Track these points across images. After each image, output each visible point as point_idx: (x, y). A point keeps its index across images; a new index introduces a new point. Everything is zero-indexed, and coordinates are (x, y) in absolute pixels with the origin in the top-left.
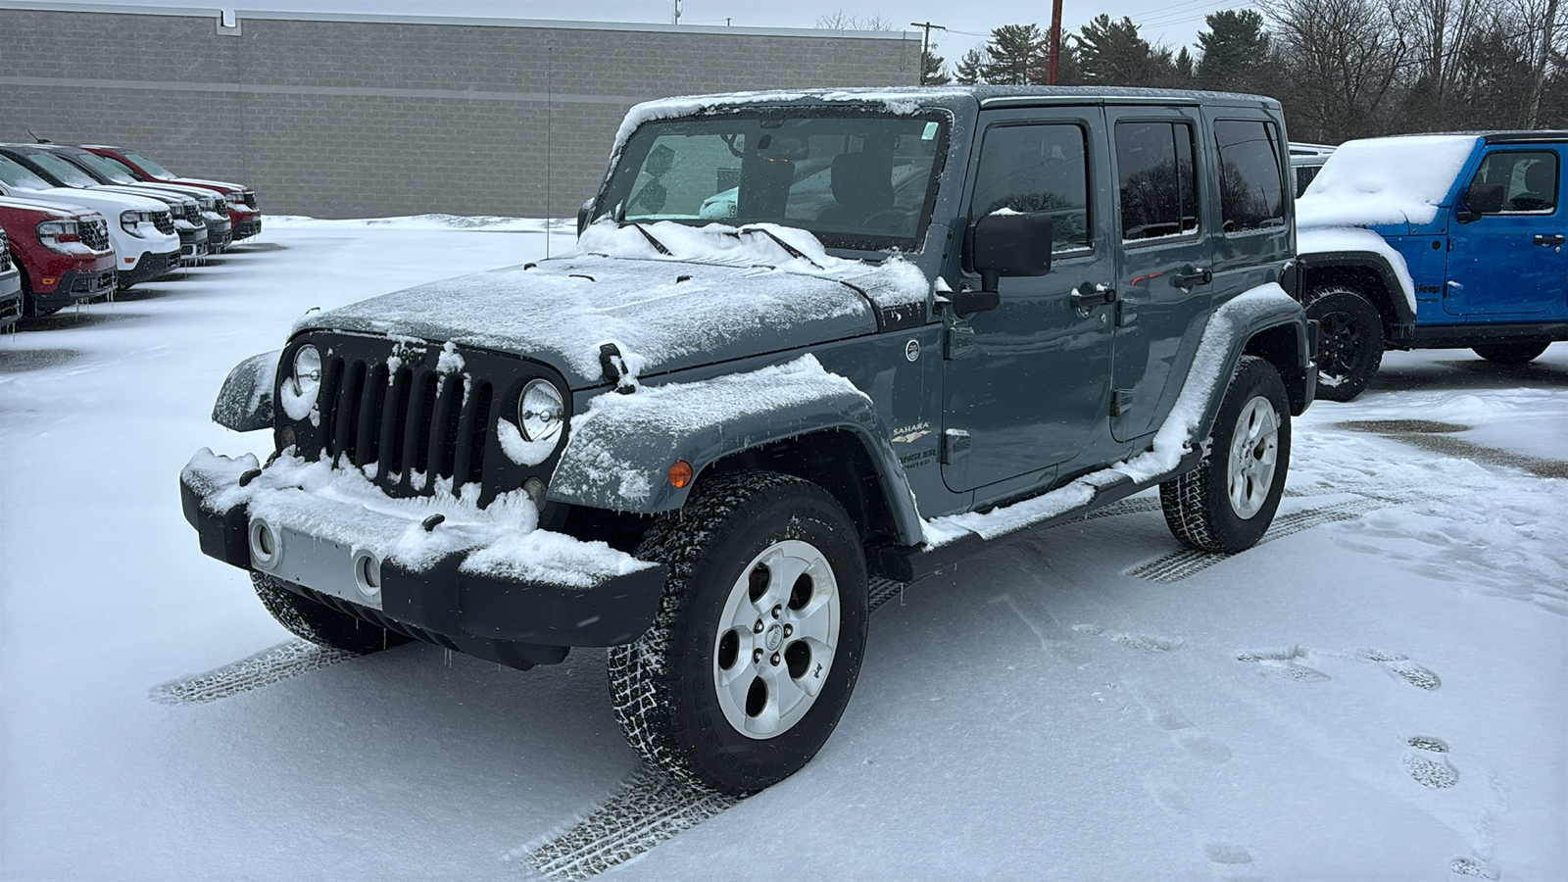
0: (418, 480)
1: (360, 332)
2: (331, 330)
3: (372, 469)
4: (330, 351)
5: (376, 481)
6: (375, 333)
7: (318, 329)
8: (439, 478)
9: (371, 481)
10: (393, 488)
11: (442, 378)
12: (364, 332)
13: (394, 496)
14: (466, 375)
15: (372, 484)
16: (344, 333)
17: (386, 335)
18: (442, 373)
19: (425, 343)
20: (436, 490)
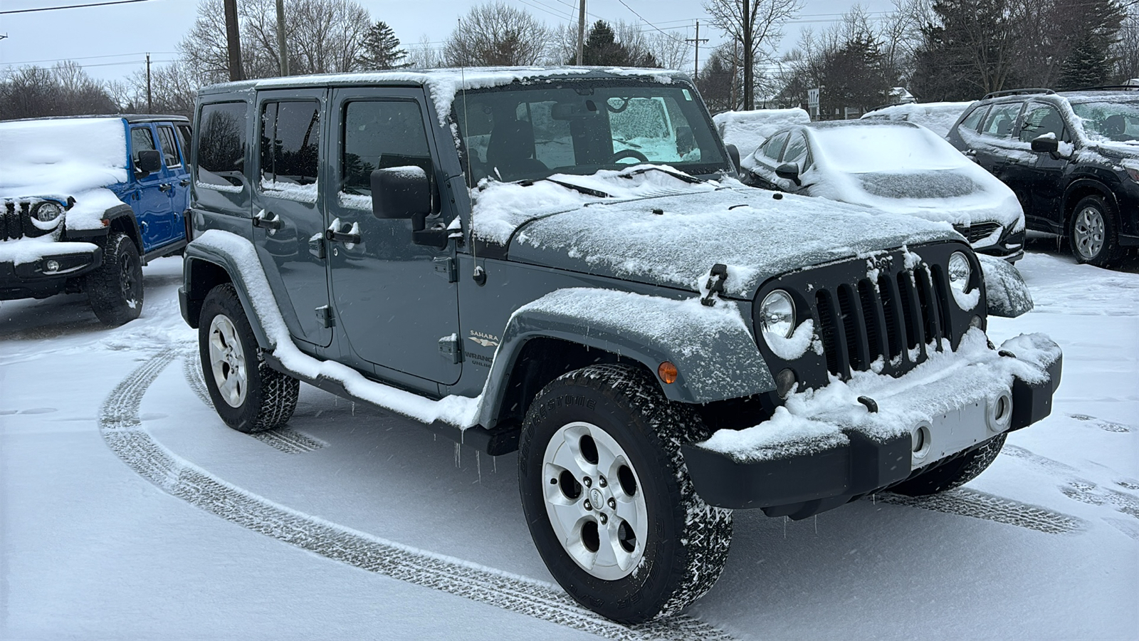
0: (913, 354)
1: (830, 262)
2: (800, 269)
3: (878, 364)
4: (811, 286)
5: (883, 372)
6: (844, 258)
7: (785, 273)
8: (926, 345)
9: (879, 374)
10: (897, 370)
11: (912, 272)
12: (833, 261)
13: (900, 376)
14: (924, 264)
15: (882, 375)
16: (814, 267)
17: (855, 256)
18: (909, 269)
19: (887, 252)
20: (928, 354)
